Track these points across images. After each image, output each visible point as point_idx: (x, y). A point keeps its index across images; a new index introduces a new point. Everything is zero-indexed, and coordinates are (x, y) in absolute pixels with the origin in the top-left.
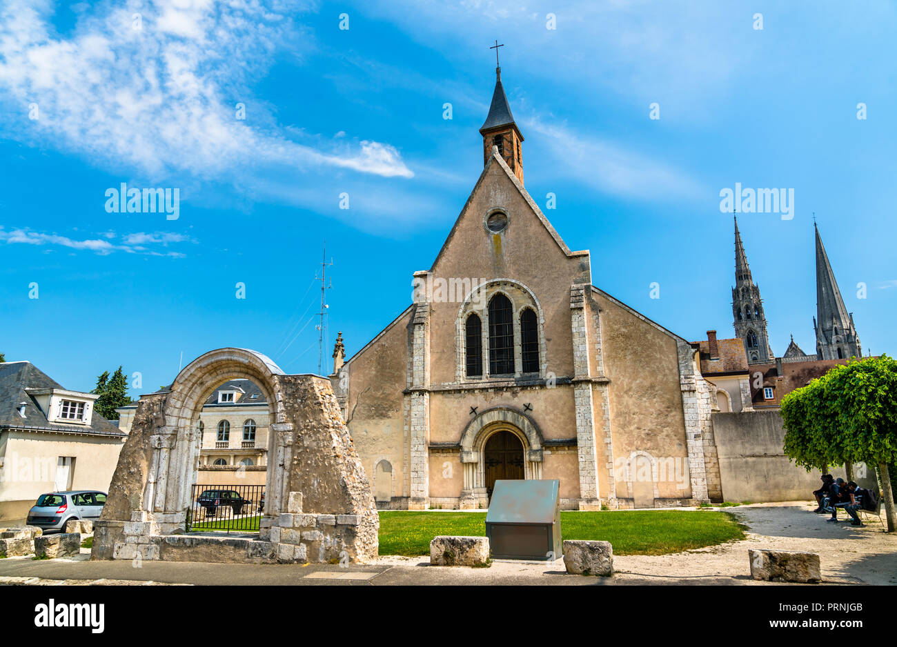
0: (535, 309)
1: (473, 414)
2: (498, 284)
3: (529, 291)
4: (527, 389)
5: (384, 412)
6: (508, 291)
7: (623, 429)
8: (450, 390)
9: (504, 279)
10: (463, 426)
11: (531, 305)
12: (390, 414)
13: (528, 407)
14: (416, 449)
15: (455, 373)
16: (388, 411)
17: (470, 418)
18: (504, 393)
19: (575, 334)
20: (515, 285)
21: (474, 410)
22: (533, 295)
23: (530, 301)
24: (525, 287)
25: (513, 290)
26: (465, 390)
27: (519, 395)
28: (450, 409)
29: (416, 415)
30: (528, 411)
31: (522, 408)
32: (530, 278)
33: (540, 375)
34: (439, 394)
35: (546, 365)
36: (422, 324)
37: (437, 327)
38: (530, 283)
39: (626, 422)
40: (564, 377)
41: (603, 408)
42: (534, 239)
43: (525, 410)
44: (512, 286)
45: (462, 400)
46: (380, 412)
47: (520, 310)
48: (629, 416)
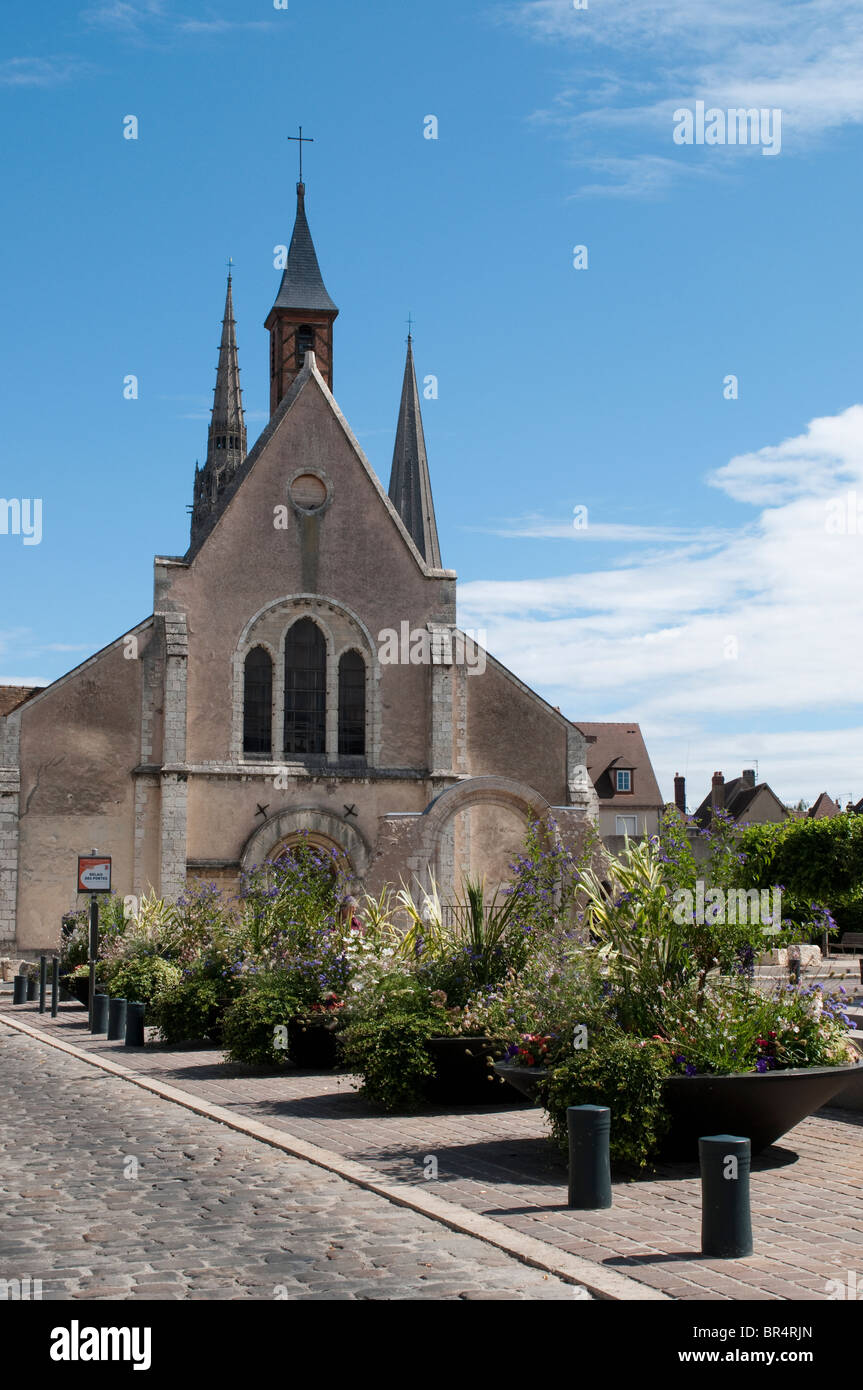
0: (365, 655)
1: (261, 816)
2: (307, 602)
3: (360, 622)
4: (351, 782)
5: (92, 803)
6: (322, 617)
7: (485, 851)
8: (222, 775)
9: (319, 596)
10: (243, 835)
11: (360, 647)
12: (104, 807)
13: (350, 811)
14: (170, 869)
15: (228, 746)
16: (99, 802)
17: (254, 822)
18: (314, 786)
19: (437, 704)
20: (337, 609)
21: (262, 810)
22: (366, 631)
23: (359, 638)
24: (354, 615)
25: (331, 617)
26: (248, 775)
27: (337, 790)
28: (221, 806)
29: (171, 813)
30: (351, 816)
31: (342, 811)
32: (363, 602)
33: (369, 761)
34: (202, 779)
35: (380, 746)
36: (184, 657)
37: (198, 663)
38: (361, 610)
39: (490, 842)
40: (407, 767)
41: (463, 820)
42: (372, 536)
43: (347, 815)
44: (331, 609)
45: (242, 793)
46: (85, 803)
47: (342, 652)
48: (496, 833)
